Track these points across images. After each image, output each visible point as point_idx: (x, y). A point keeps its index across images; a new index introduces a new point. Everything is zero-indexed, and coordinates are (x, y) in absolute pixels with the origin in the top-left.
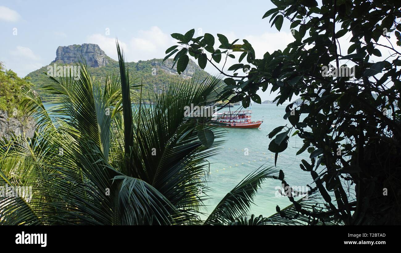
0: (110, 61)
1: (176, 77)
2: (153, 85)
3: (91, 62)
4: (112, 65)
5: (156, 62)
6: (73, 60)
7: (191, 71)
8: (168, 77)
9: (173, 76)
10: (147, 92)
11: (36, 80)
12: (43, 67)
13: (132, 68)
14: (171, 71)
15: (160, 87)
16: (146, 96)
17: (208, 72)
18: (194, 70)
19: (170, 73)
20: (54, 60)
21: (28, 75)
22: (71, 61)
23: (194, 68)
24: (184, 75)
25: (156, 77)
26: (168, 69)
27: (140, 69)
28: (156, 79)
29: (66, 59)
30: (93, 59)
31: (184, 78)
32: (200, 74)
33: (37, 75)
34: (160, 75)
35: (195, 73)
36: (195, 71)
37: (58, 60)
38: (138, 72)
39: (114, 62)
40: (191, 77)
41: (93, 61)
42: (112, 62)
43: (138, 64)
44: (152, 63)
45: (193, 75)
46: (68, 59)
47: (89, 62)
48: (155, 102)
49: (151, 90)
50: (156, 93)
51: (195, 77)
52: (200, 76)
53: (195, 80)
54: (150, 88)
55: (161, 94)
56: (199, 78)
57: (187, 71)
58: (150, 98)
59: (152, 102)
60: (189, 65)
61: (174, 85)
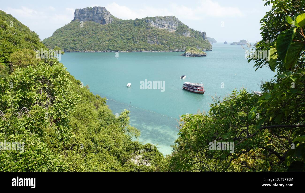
0: (114, 19)
1: (163, 30)
2: (147, 38)
3: (101, 20)
4: (116, 22)
5: (149, 20)
6: (87, 19)
7: (175, 26)
8: (158, 31)
9: (162, 30)
10: (142, 43)
11: (62, 35)
12: (65, 25)
13: (131, 25)
14: (160, 26)
15: (152, 39)
16: (142, 46)
17: (187, 26)
18: (177, 24)
19: (159, 27)
20: (73, 19)
21: (56, 31)
22: (86, 20)
23: (177, 23)
24: (170, 29)
25: (149, 32)
26: (158, 25)
27: (137, 25)
28: (149, 33)
29: (82, 18)
30: (102, 19)
31: (169, 31)
32: (181, 27)
33: (62, 32)
34: (152, 30)
35: (178, 27)
36: (178, 25)
37: (76, 19)
38: (136, 27)
39: (117, 20)
40: (174, 30)
41: (102, 20)
42: (116, 20)
43: (135, 21)
44: (145, 20)
45: (177, 28)
46: (83, 19)
47: (99, 20)
48: (149, 50)
49: (146, 41)
50: (150, 43)
51: (178, 30)
52: (181, 29)
53: (178, 32)
54: (145, 40)
55: (153, 44)
56: (181, 31)
57: (172, 26)
58: (145, 48)
59: (146, 50)
60: (173, 21)
61: (163, 37)
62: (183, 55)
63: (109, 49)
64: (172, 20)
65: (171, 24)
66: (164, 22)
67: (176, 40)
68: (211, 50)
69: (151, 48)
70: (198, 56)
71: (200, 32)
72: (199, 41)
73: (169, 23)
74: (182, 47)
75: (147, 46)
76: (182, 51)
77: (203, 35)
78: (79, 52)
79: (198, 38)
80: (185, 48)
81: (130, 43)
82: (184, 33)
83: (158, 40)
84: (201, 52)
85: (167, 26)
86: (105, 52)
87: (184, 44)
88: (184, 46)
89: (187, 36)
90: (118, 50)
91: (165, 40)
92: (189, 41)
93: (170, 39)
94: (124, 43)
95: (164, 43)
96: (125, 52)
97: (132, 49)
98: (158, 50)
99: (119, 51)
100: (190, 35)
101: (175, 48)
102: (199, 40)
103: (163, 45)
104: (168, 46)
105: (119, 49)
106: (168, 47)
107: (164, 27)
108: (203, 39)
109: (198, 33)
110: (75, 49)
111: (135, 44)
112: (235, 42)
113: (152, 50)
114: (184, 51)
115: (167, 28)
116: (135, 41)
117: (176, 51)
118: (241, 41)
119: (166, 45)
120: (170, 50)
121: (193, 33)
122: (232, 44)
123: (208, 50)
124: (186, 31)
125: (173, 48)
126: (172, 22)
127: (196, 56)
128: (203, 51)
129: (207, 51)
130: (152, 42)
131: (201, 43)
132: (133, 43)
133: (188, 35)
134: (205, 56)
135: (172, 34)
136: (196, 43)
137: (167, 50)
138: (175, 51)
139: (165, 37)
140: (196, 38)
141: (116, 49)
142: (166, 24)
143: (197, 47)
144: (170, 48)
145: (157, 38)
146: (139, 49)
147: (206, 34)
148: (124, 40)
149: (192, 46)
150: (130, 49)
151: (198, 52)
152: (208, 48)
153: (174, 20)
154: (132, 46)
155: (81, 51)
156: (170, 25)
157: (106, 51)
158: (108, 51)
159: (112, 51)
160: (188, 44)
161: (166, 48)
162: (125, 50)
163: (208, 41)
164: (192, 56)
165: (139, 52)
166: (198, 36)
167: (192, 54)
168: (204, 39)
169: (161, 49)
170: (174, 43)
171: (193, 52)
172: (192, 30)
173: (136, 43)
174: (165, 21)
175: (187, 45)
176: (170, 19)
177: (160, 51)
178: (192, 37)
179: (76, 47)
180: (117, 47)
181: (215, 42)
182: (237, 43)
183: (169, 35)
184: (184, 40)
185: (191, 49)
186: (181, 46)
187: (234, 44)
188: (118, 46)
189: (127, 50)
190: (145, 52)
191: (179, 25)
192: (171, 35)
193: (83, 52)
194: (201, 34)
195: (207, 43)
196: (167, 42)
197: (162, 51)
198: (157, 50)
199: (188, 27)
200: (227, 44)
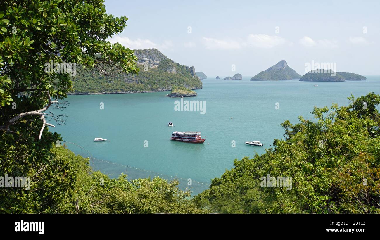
2: (123, 76)
7: (157, 60)
9: (141, 66)
10: (118, 82)
14: (139, 62)
15: (130, 77)
16: (118, 86)
17: (172, 60)
18: (160, 58)
19: (138, 63)
23: (159, 57)
24: (151, 64)
31: (151, 67)
32: (165, 62)
35: (161, 62)
36: (160, 60)
40: (157, 66)
45: (159, 64)
48: (126, 91)
49: (122, 80)
50: (127, 82)
51: (161, 66)
52: (165, 64)
53: (161, 68)
54: (121, 78)
55: (132, 83)
56: (165, 66)
57: (154, 60)
58: (121, 88)
59: (123, 91)
60: (155, 55)
61: (143, 74)
62: (169, 96)
63: (76, 91)
64: (153, 53)
65: (153, 58)
66: (143, 56)
67: (159, 77)
68: (202, 88)
69: (128, 88)
70: (187, 97)
71: (187, 67)
72: (186, 78)
73: (150, 58)
74: (166, 86)
75: (124, 86)
76: (166, 91)
77: (191, 70)
79: (185, 74)
80: (170, 86)
81: (103, 83)
82: (168, 69)
83: (138, 78)
84: (190, 91)
85: (148, 61)
86: (71, 95)
87: (168, 82)
88: (169, 85)
89: (172, 73)
90: (88, 92)
91: (145, 77)
92: (175, 79)
93: (151, 76)
94: (95, 82)
95: (145, 82)
96: (97, 94)
97: (105, 90)
98: (138, 90)
99: (89, 94)
100: (176, 71)
101: (158, 87)
102: (186, 76)
103: (143, 84)
104: (149, 85)
105: (89, 90)
106: (150, 87)
107: (144, 62)
108: (191, 76)
109: (185, 68)
111: (109, 84)
112: (229, 77)
113: (131, 91)
114: (170, 91)
115: (148, 63)
116: (109, 80)
117: (160, 91)
118: (236, 75)
119: (148, 84)
120: (152, 89)
121: (179, 69)
122: (225, 79)
123: (198, 88)
124: (170, 66)
125: (156, 88)
126: (153, 56)
127: (185, 96)
128: (192, 90)
129: (196, 89)
130: (130, 81)
131: (189, 81)
132: (107, 83)
133: (174, 71)
134: (195, 96)
135: (154, 70)
136: (183, 81)
137: (148, 90)
138: (158, 91)
139: (145, 74)
140: (183, 74)
141: (85, 90)
142: (146, 59)
143: (185, 85)
144: (152, 87)
145: (136, 76)
146: (114, 90)
147: (194, 69)
148: (95, 79)
149: (179, 84)
150: (103, 90)
151: (186, 92)
152: (198, 86)
153: (155, 53)
154: (105, 87)
156: (151, 60)
157: (72, 93)
158: (74, 93)
159: (81, 94)
160: (174, 82)
161: (147, 87)
162: (97, 92)
163: (197, 77)
164: (179, 97)
165: (114, 93)
166: (185, 72)
167: (179, 94)
168: (193, 75)
169: (141, 90)
170: (156, 82)
171: (180, 92)
172: (178, 65)
173: (111, 83)
174: (145, 55)
175: (173, 84)
176: (151, 52)
177: (140, 92)
178: (178, 73)
180: (86, 88)
181: (204, 77)
182: (231, 78)
183: (151, 72)
184: (169, 77)
185: (178, 89)
186: (166, 84)
187: (227, 78)
188: (88, 86)
189: (99, 92)
190: (122, 93)
191: (162, 59)
192: (153, 72)
194: (188, 69)
195: (197, 79)
196: (148, 80)
197: (143, 92)
198: (137, 91)
199: (173, 62)
200: (219, 79)
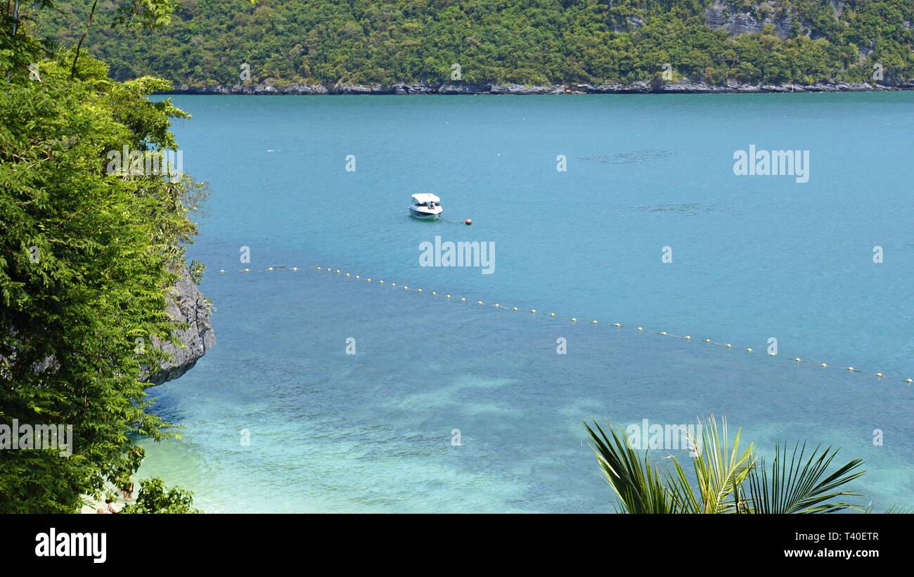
10: (669, 25)
16: (667, 48)
48: (715, 77)
50: (723, 28)
55: (750, 33)
58: (685, 61)
59: (697, 80)
63: (422, 74)
69: (730, 63)
75: (703, 47)
78: (209, 92)
81: (579, 29)
86: (393, 92)
90: (494, 81)
94: (536, 25)
95: (832, 28)
96: (541, 93)
97: (589, 71)
98: (788, 73)
99: (495, 88)
103: (822, 41)
104: (861, 45)
105: (496, 69)
110: (187, 75)
111: (612, 37)
113: (743, 80)
119: (850, 38)
130: (739, 22)
132: (601, 29)
137: (852, 74)
141: (475, 68)
146: (643, 68)
150: (577, 67)
154: (593, 51)
155: (224, 85)
157: (401, 85)
158: (416, 85)
159: (450, 88)
161: (845, 62)
162: (543, 78)
165: (644, 91)
169: (808, 73)
173: (625, 27)
177: (798, 87)
179: (190, 57)
180: (482, 57)
188: (492, 47)
189: (557, 81)
190: (687, 92)
193: (240, 93)
197: (819, 86)
198: (778, 80)
